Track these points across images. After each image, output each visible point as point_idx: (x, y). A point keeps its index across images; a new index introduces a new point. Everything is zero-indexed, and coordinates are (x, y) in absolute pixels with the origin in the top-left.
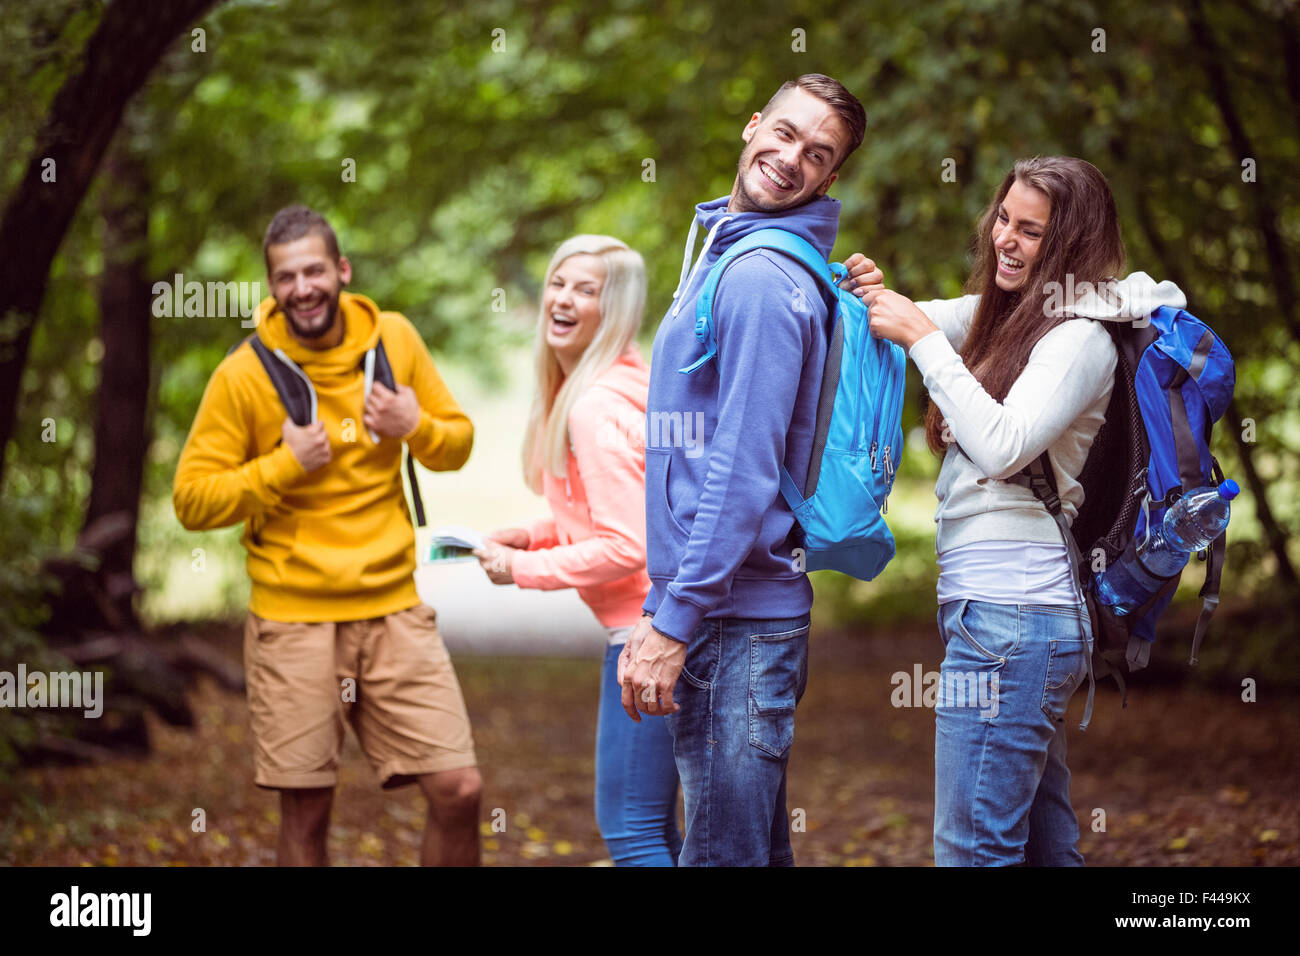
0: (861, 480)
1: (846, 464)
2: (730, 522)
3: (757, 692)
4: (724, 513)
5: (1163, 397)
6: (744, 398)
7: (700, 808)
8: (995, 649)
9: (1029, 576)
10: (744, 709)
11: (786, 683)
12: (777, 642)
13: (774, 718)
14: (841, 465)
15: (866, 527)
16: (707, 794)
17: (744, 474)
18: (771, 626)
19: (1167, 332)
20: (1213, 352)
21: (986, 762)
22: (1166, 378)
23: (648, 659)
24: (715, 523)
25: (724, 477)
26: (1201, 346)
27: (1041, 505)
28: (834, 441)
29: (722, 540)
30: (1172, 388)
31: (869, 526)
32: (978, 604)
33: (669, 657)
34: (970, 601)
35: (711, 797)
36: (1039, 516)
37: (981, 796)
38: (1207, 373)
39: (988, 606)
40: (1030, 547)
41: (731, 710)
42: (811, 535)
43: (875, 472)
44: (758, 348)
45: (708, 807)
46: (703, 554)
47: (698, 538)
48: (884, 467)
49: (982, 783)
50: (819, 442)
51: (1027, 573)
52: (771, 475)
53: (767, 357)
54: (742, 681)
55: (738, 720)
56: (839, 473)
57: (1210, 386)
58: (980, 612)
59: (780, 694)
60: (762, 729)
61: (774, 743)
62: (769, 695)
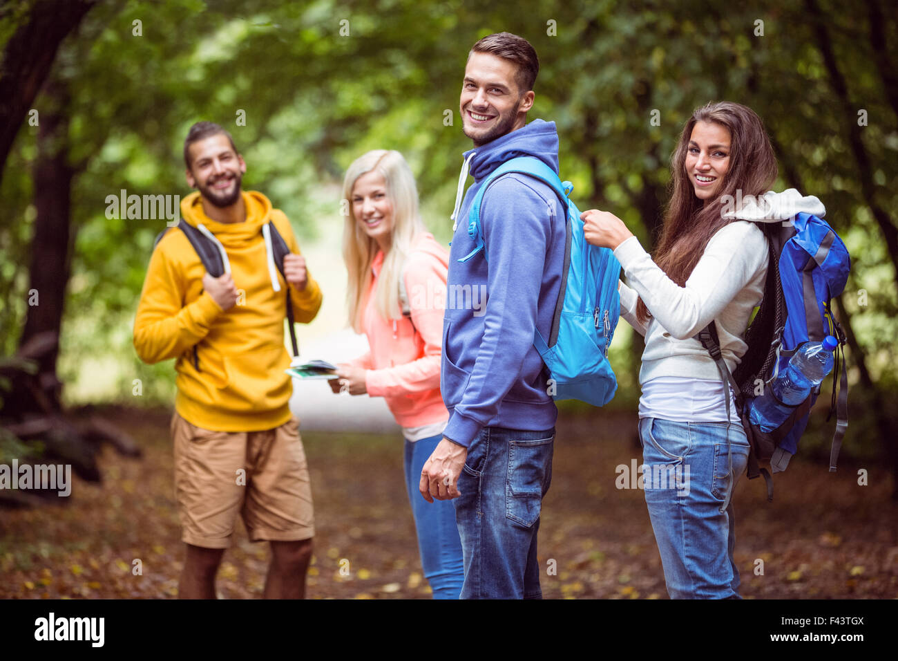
0: (588, 333)
1: (576, 322)
2: (501, 362)
3: (512, 481)
4: (497, 356)
5: (798, 277)
6: (506, 276)
7: (474, 560)
8: (675, 452)
9: (695, 402)
10: (503, 492)
11: (533, 476)
12: (528, 447)
13: (524, 499)
14: (573, 323)
15: (592, 367)
16: (478, 550)
17: (510, 329)
18: (525, 435)
19: (802, 230)
20: (833, 247)
21: (686, 530)
22: (800, 264)
23: (440, 458)
24: (490, 363)
25: (495, 331)
26: (825, 241)
27: (706, 352)
28: (567, 306)
29: (495, 375)
30: (805, 271)
31: (596, 365)
32: (660, 421)
33: (455, 457)
34: (655, 419)
35: (481, 552)
36: (705, 361)
37: (688, 554)
38: (829, 260)
39: (667, 422)
40: (696, 382)
41: (493, 492)
42: (554, 372)
43: (597, 328)
44: (513, 241)
45: (480, 560)
46: (481, 385)
47: (477, 374)
48: (604, 324)
49: (687, 545)
50: (558, 307)
51: (694, 400)
52: (528, 329)
53: (520, 247)
54: (502, 472)
55: (498, 499)
56: (573, 329)
57: (829, 270)
58: (661, 427)
59: (529, 483)
60: (516, 507)
61: (525, 517)
62: (521, 483)
